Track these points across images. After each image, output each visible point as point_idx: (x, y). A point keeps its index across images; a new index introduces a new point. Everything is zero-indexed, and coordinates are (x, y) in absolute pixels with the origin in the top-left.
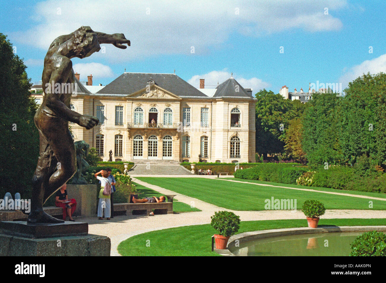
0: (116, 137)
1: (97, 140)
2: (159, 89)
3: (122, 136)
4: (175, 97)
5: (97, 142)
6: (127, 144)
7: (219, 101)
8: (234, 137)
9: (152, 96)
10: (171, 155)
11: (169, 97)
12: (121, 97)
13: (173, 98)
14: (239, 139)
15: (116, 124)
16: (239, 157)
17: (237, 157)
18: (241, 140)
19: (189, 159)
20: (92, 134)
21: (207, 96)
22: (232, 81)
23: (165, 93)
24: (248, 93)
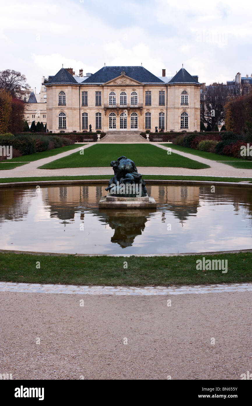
0: (97, 114)
1: (83, 117)
2: (127, 78)
3: (101, 114)
4: (139, 83)
5: (83, 119)
6: (105, 120)
7: (172, 86)
8: (183, 113)
9: (122, 83)
10: (137, 128)
11: (135, 84)
12: (99, 85)
13: (137, 84)
14: (187, 115)
15: (97, 105)
16: (187, 128)
17: (185, 128)
18: (188, 115)
19: (150, 130)
20: (79, 113)
21: (164, 82)
22: (183, 70)
23: (131, 80)
24: (194, 79)
